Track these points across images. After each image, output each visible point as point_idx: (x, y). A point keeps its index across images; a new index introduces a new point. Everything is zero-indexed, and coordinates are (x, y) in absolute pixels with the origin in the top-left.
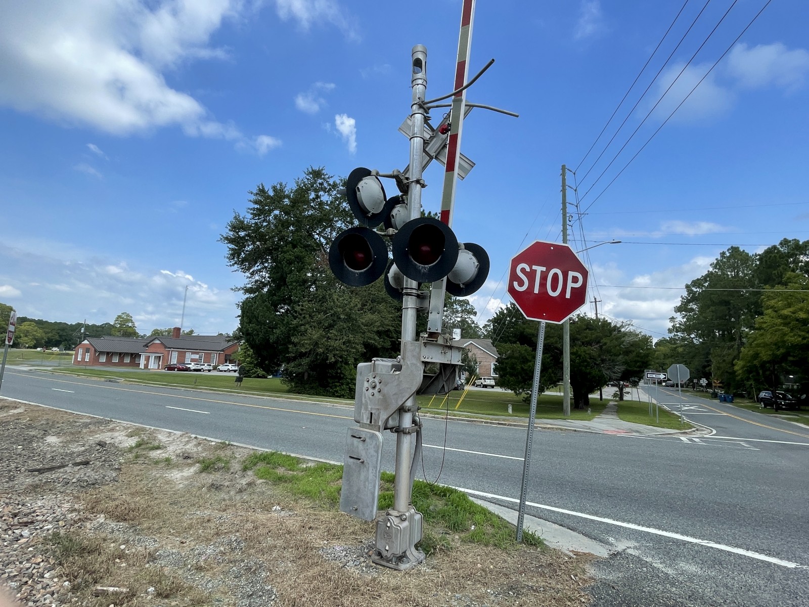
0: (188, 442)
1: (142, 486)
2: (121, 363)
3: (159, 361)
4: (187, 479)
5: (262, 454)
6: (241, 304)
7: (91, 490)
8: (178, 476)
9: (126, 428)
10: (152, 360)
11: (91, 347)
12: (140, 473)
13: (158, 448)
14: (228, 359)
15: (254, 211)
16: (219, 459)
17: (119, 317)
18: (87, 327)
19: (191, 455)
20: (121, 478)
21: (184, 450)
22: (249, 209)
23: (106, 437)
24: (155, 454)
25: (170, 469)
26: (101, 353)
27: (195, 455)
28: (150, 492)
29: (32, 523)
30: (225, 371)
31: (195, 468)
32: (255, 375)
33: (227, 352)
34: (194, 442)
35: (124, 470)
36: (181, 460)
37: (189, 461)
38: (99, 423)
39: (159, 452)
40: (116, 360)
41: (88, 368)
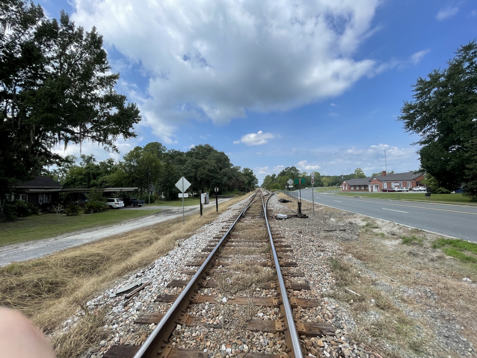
0: (393, 227)
1: (369, 245)
2: (360, 190)
3: (378, 188)
4: (394, 246)
5: (448, 240)
6: (419, 151)
7: (346, 242)
8: (389, 243)
9: (361, 217)
10: (374, 187)
11: (346, 184)
12: (369, 238)
13: (377, 228)
14: (418, 184)
15: (417, 95)
16: (415, 238)
17: (356, 170)
18: (344, 176)
19: (395, 234)
20: (359, 239)
21: (391, 230)
22: (413, 96)
23: (352, 220)
24: (376, 230)
25: (384, 239)
26: (351, 186)
27: (398, 234)
28: (373, 249)
29: (324, 251)
30: (418, 191)
31: (399, 241)
32: (440, 192)
33: (417, 180)
34: (398, 227)
35: (361, 236)
36: (390, 235)
37: (395, 237)
38: (350, 214)
39: (377, 230)
40: (358, 188)
41: (347, 192)
